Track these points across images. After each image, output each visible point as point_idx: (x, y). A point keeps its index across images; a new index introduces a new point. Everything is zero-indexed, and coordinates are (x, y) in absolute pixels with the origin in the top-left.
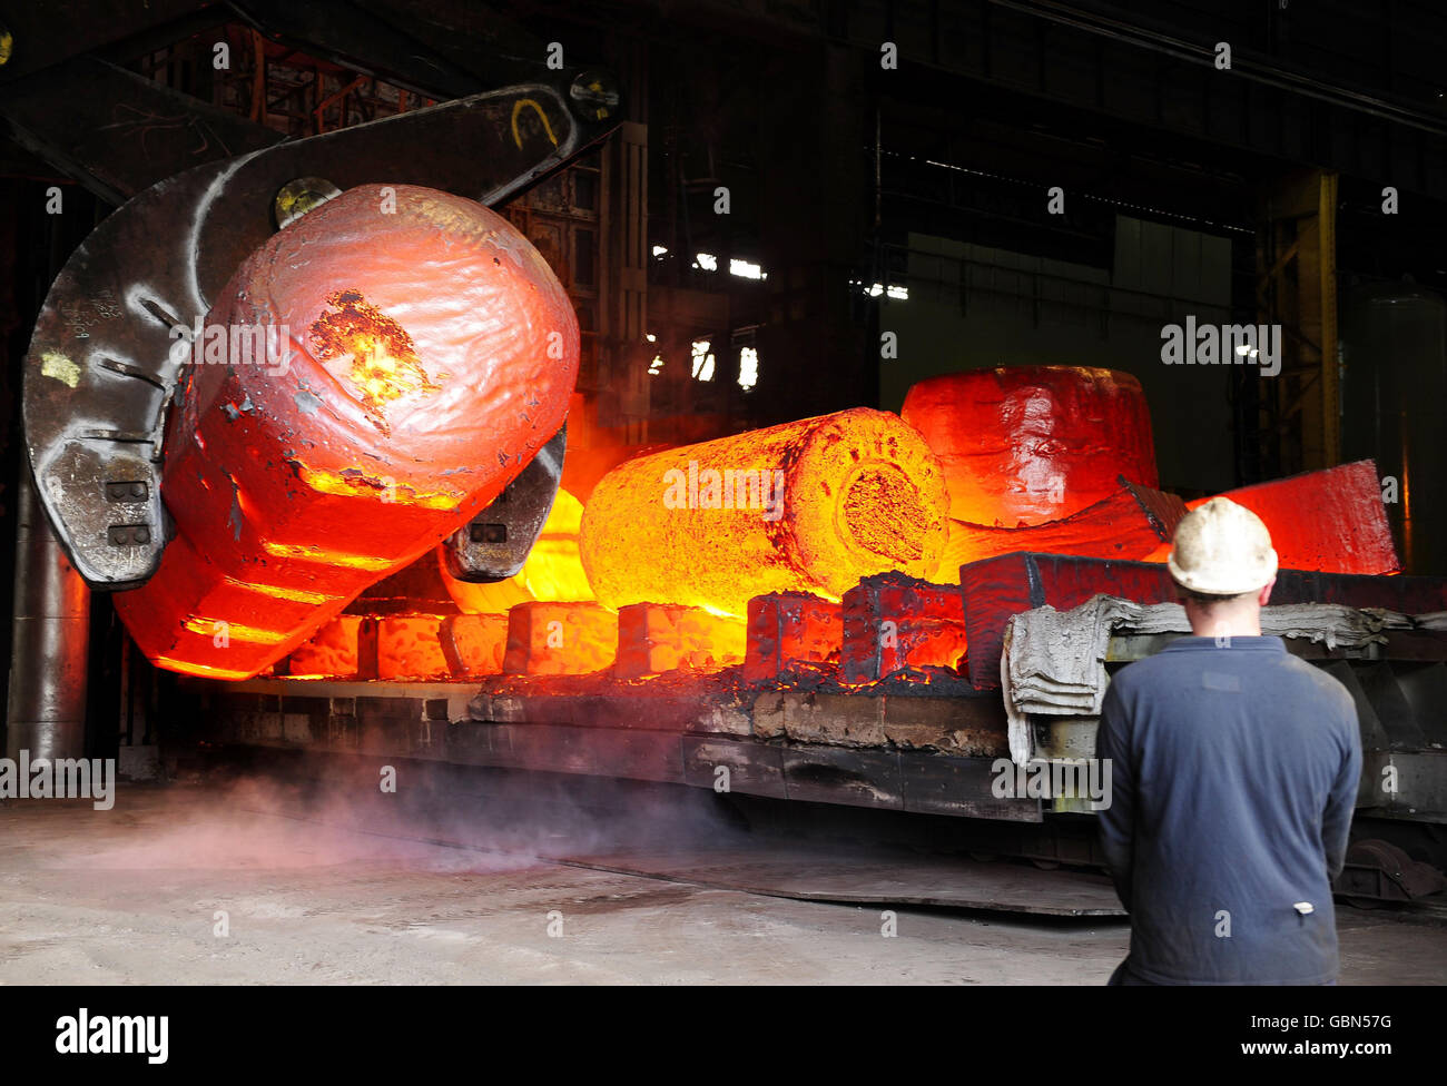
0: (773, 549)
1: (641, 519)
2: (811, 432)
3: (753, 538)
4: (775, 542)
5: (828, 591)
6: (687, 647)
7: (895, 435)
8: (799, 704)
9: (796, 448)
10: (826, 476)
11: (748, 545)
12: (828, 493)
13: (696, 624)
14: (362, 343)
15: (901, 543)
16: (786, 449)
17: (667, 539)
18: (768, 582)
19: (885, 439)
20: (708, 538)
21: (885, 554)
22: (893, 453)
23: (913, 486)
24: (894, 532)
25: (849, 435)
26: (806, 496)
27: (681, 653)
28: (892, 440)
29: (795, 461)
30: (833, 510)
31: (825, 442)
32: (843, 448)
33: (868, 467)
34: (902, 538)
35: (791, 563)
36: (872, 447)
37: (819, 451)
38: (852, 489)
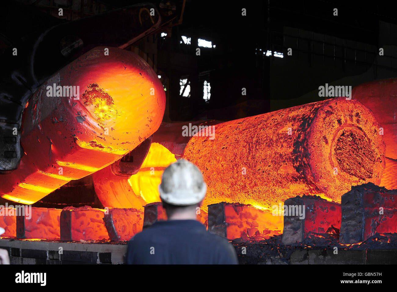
0: (296, 173)
1: (218, 158)
2: (317, 110)
3: (286, 167)
4: (298, 169)
5: (327, 195)
6: (245, 226)
7: (359, 112)
8: (318, 255)
9: (309, 118)
10: (326, 133)
11: (282, 171)
12: (327, 142)
13: (250, 214)
14: (98, 100)
15: (363, 169)
16: (303, 118)
17: (234, 168)
18: (292, 191)
19: (354, 114)
20: (258, 167)
21: (355, 175)
22: (358, 121)
23: (368, 139)
24: (359, 163)
25: (337, 111)
26: (316, 144)
27: (242, 229)
28: (357, 115)
29: (309, 125)
30: (329, 152)
31: (324, 115)
32: (333, 117)
33: (346, 129)
34: (363, 167)
35: (307, 181)
36: (348, 118)
37: (321, 120)
38: (338, 140)
